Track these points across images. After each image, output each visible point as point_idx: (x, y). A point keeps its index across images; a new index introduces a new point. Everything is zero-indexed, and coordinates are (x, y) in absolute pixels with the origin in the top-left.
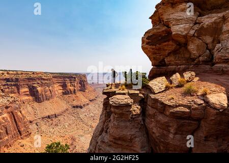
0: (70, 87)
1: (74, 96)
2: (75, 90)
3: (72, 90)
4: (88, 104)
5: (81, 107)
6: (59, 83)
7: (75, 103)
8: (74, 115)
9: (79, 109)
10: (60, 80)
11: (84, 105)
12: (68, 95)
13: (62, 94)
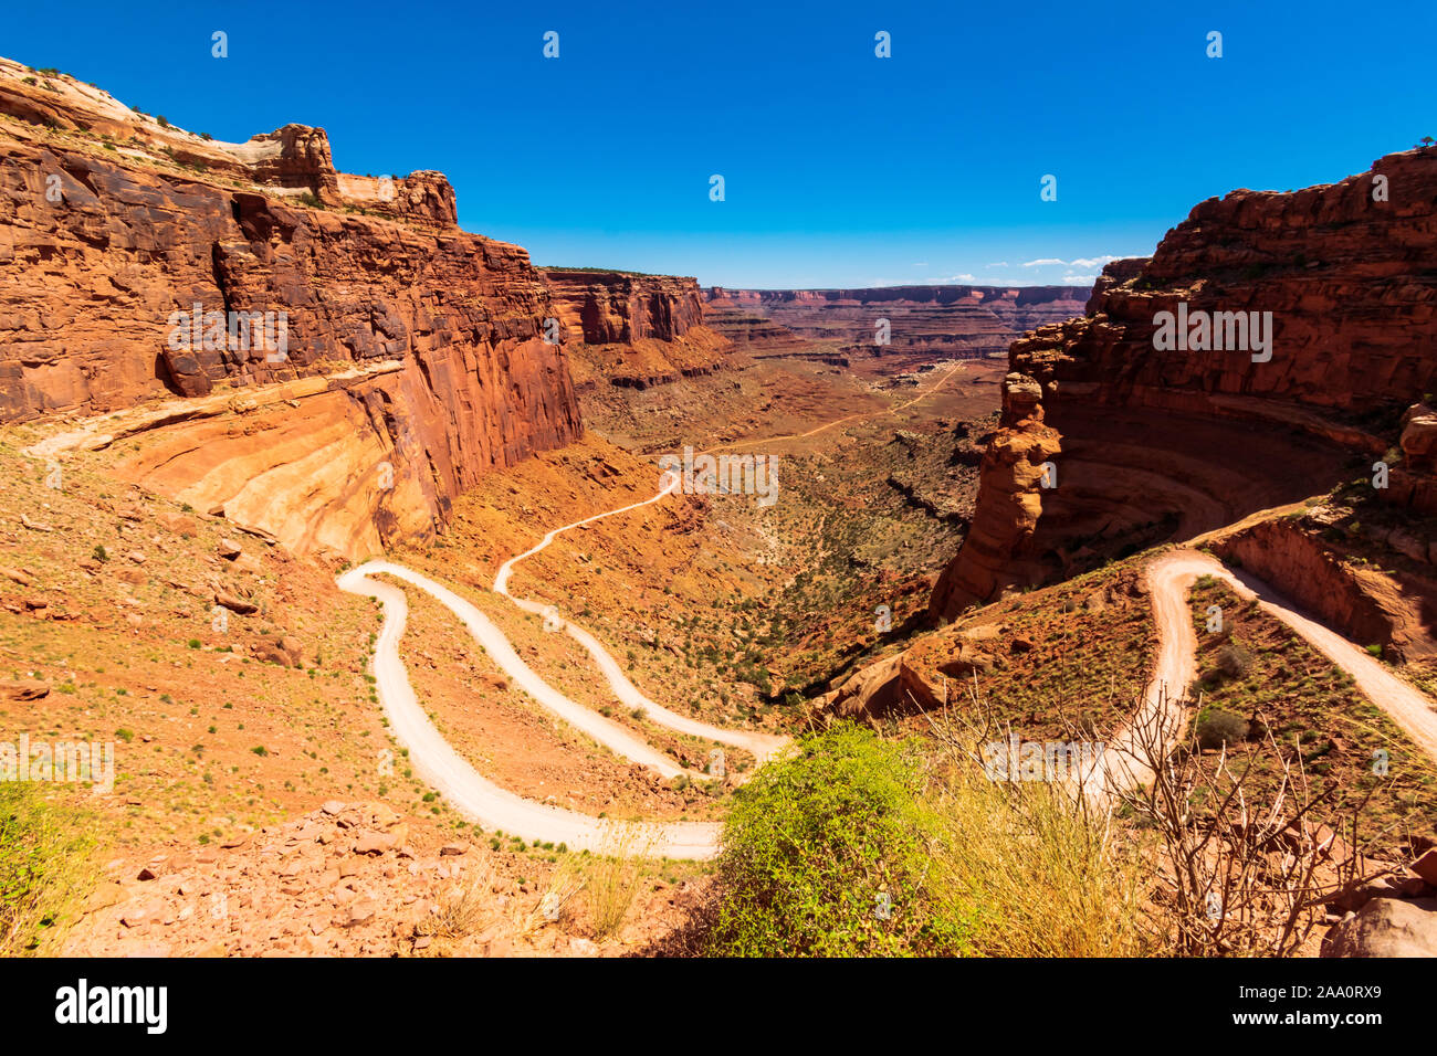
0: (610, 317)
1: (622, 348)
2: (626, 327)
3: (618, 328)
4: (667, 380)
5: (640, 385)
6: (571, 299)
7: (623, 371)
8: (612, 404)
9: (631, 391)
10: (578, 289)
11: (651, 380)
12: (603, 346)
13: (582, 340)
